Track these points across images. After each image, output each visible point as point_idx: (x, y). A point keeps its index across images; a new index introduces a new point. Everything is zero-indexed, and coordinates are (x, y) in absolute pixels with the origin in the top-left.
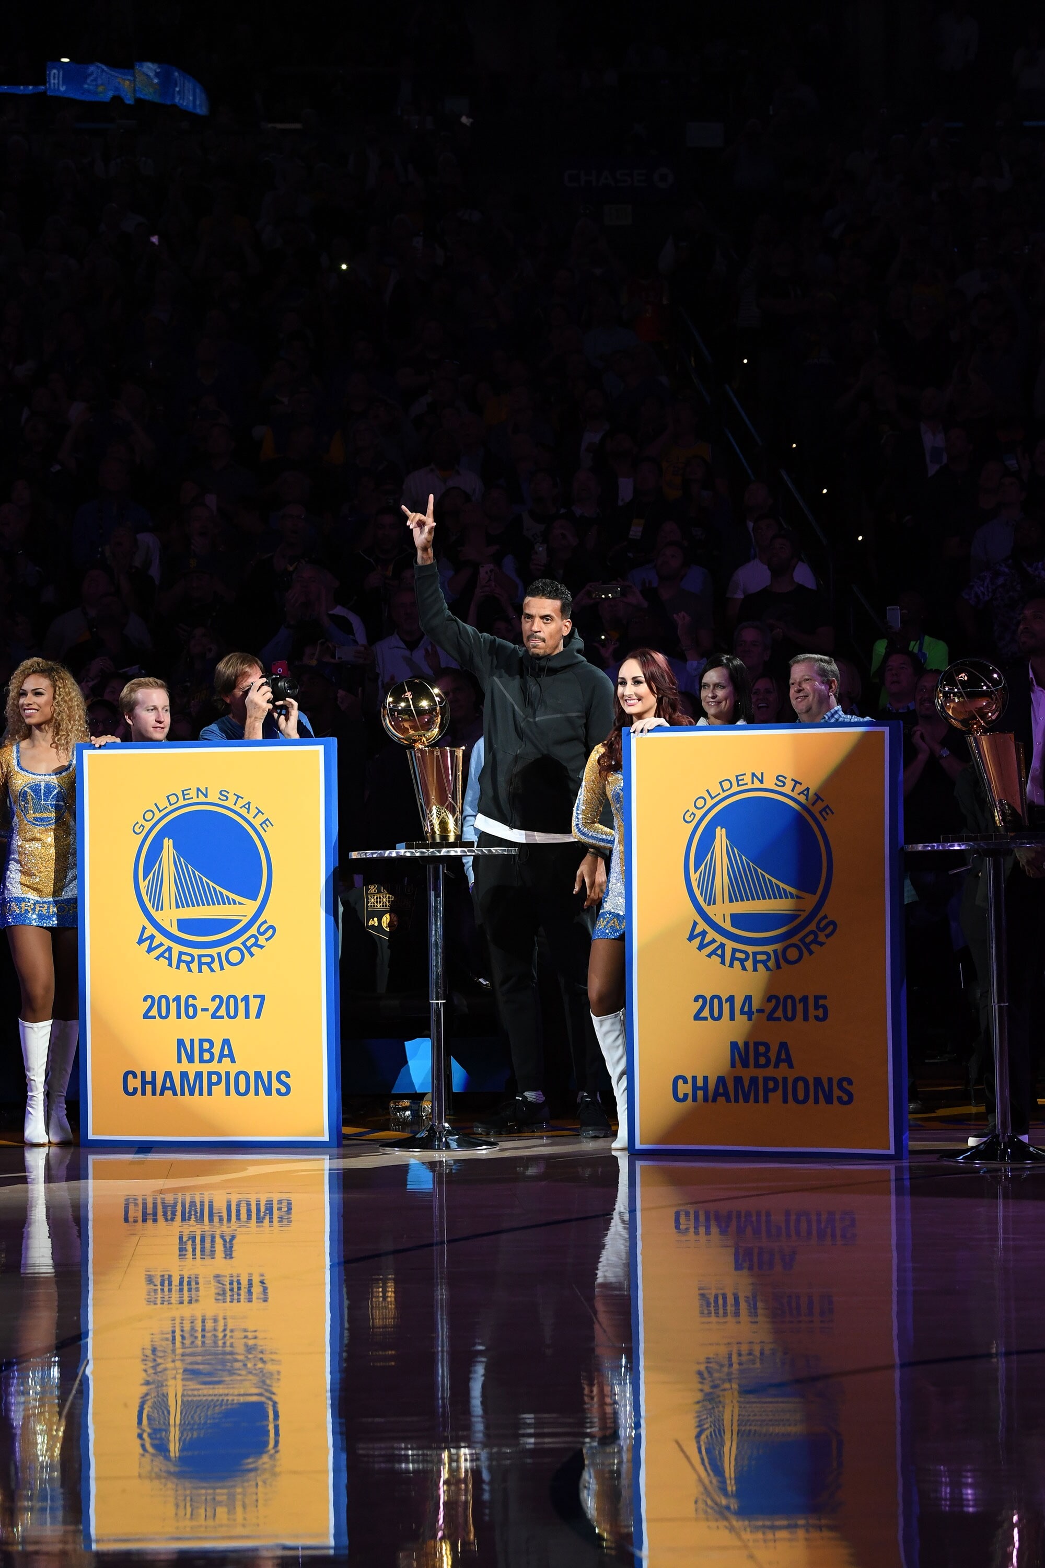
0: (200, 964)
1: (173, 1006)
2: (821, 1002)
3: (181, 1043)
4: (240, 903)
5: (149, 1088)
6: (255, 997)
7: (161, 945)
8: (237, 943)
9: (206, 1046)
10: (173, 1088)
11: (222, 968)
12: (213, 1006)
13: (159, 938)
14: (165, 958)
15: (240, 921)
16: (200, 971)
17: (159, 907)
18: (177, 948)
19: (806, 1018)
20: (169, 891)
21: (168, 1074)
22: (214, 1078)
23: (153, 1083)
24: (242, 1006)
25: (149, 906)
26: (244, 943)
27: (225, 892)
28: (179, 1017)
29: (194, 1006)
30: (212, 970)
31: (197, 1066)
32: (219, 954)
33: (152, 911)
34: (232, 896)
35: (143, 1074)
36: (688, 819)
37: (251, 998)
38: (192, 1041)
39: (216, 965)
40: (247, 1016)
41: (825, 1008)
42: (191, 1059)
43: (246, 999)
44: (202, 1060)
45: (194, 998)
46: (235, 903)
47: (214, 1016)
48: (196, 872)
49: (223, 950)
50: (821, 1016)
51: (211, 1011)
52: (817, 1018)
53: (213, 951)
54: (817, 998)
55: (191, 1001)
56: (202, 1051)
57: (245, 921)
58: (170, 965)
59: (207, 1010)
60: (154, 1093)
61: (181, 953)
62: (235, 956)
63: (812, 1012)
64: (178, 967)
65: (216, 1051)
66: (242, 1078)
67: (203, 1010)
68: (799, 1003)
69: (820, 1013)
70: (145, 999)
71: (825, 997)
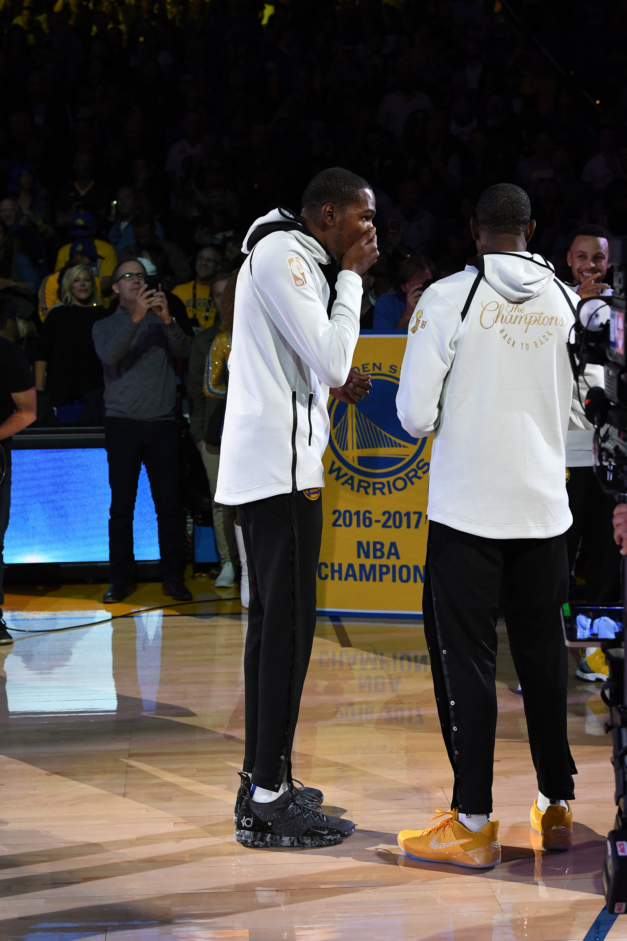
0: (375, 489)
1: (354, 518)
3: (360, 544)
4: (404, 446)
5: (336, 575)
6: (415, 513)
7: (346, 474)
8: (402, 475)
9: (378, 546)
10: (354, 576)
11: (390, 492)
12: (383, 519)
13: (345, 470)
14: (349, 484)
15: (404, 459)
16: (374, 494)
17: (344, 448)
18: (357, 477)
20: (352, 436)
21: (351, 566)
22: (384, 570)
23: (340, 571)
24: (405, 519)
25: (337, 447)
26: (407, 475)
27: (393, 438)
28: (358, 525)
29: (370, 519)
30: (383, 494)
31: (371, 561)
32: (388, 482)
33: (340, 451)
34: (398, 441)
35: (333, 565)
37: (412, 515)
38: (368, 543)
39: (386, 490)
40: (409, 526)
42: (367, 556)
43: (408, 514)
44: (375, 557)
45: (370, 513)
46: (400, 446)
47: (384, 526)
48: (372, 424)
49: (391, 479)
51: (382, 522)
53: (384, 480)
55: (367, 515)
56: (375, 550)
57: (408, 459)
58: (352, 489)
59: (379, 521)
60: (340, 578)
61: (360, 481)
62: (400, 484)
64: (358, 491)
65: (386, 550)
66: (405, 570)
67: (377, 521)
70: (334, 512)
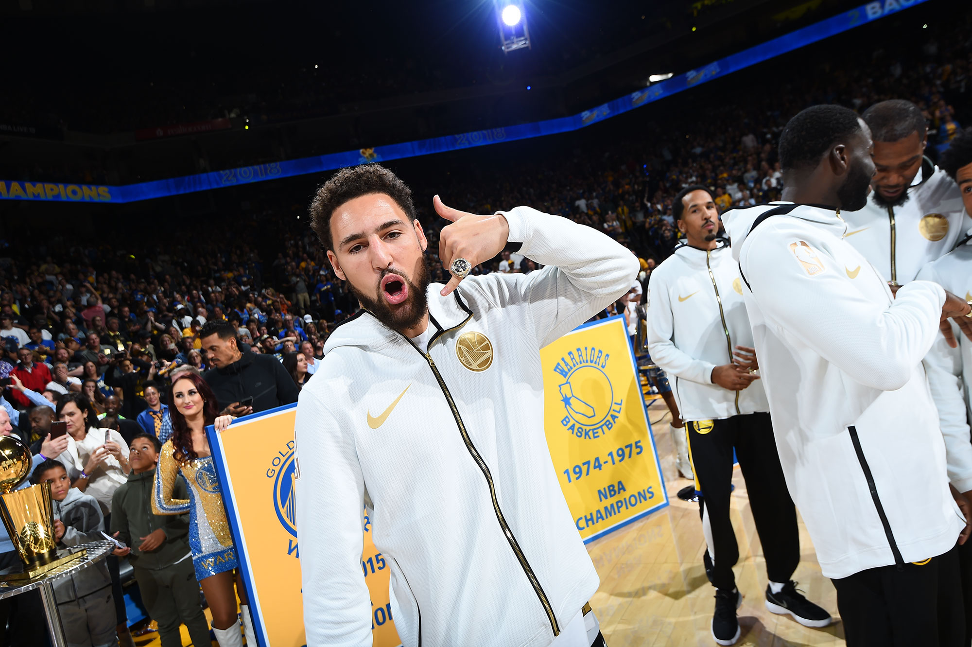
2: (380, 558)
19: (373, 571)
36: (270, 474)
41: (383, 560)
50: (382, 566)
52: (380, 568)
54: (377, 556)
63: (376, 566)
68: (368, 563)
69: (381, 564)
71: (380, 554)
